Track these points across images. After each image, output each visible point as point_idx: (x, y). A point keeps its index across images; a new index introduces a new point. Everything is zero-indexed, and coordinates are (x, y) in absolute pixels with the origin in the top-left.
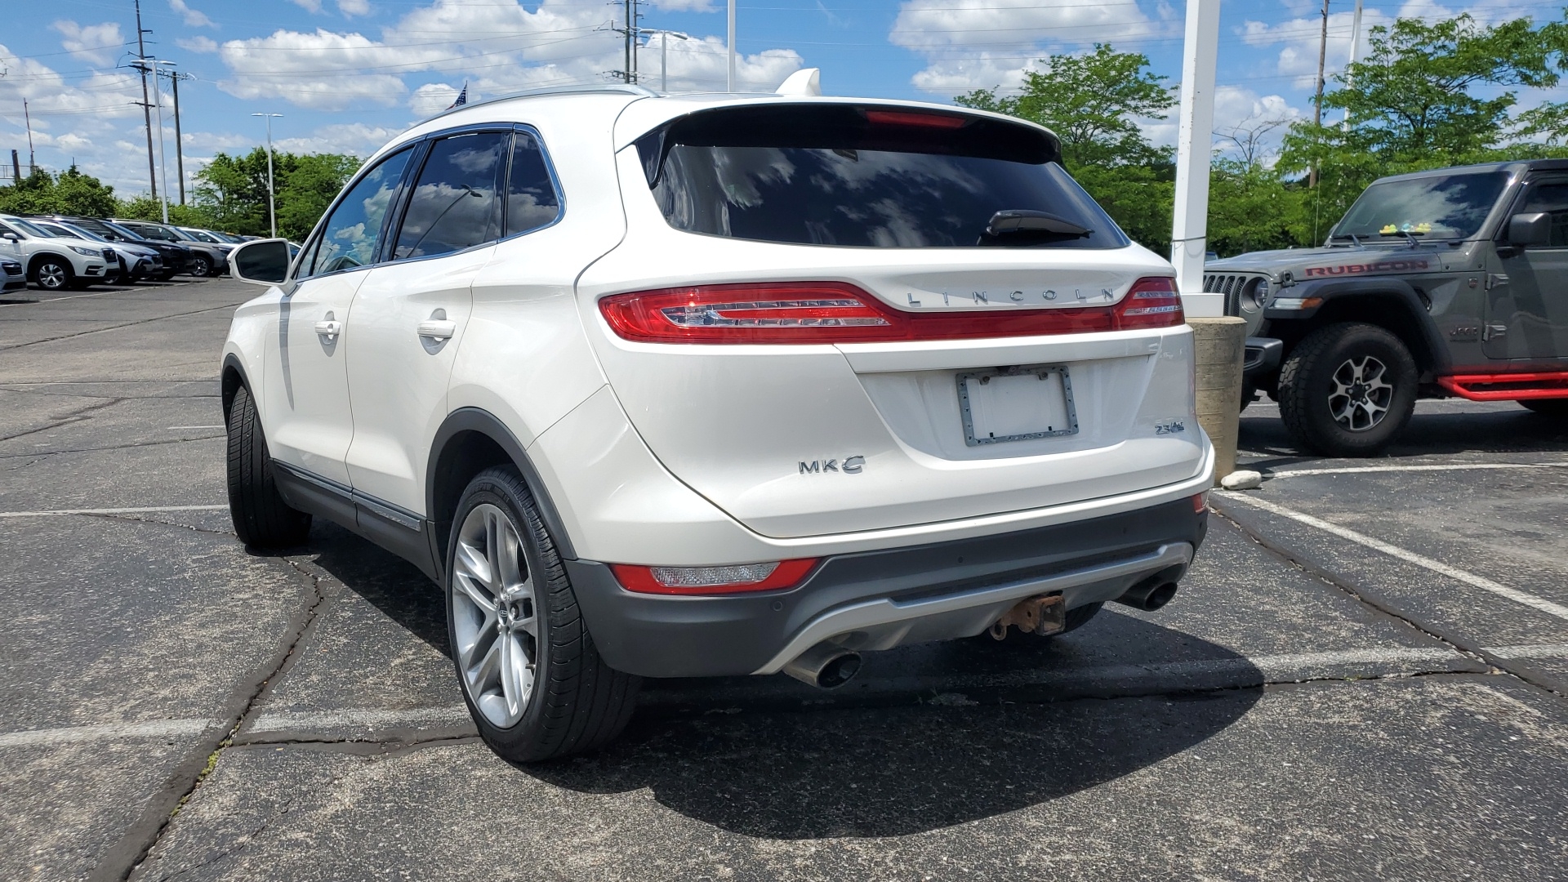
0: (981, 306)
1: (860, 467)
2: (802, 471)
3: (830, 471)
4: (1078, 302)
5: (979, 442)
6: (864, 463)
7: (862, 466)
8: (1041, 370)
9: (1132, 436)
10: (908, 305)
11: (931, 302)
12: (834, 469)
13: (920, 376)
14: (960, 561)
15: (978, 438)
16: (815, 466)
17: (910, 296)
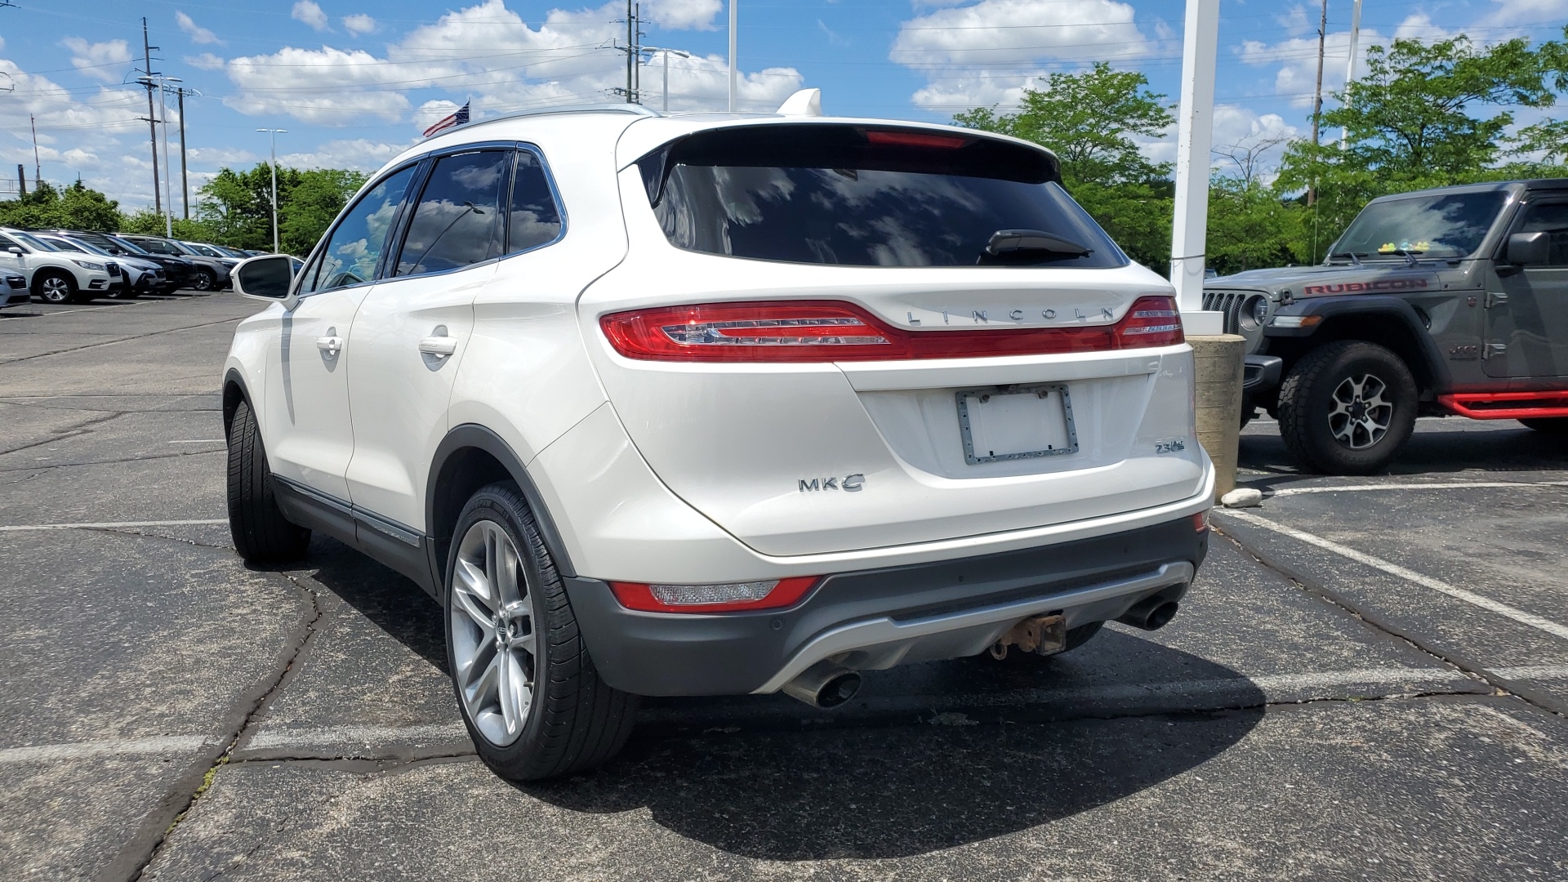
0: (980, 325)
1: (859, 485)
2: (800, 489)
3: (829, 489)
4: (1077, 321)
5: (979, 460)
6: (864, 481)
7: (862, 484)
8: (1040, 389)
9: (1133, 455)
10: (908, 324)
11: (931, 320)
12: (834, 487)
13: (920, 395)
14: (961, 580)
15: (978, 456)
16: (815, 483)
17: (910, 315)
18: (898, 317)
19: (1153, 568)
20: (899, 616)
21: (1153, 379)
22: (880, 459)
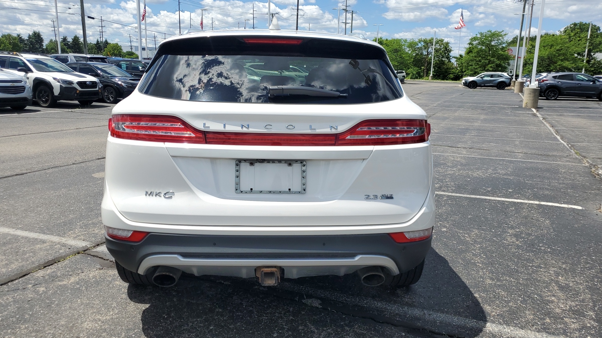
0: (245, 130)
1: (171, 197)
2: (146, 195)
3: (158, 196)
4: (310, 131)
5: (242, 192)
6: (174, 195)
7: (173, 196)
8: (290, 162)
9: (343, 198)
10: (203, 128)
11: (215, 127)
12: (160, 196)
13: (213, 160)
14: (215, 245)
15: (242, 190)
16: (151, 194)
17: (205, 124)
18: (199, 125)
19: (353, 256)
20: (185, 255)
21: (365, 162)
22: (183, 187)
